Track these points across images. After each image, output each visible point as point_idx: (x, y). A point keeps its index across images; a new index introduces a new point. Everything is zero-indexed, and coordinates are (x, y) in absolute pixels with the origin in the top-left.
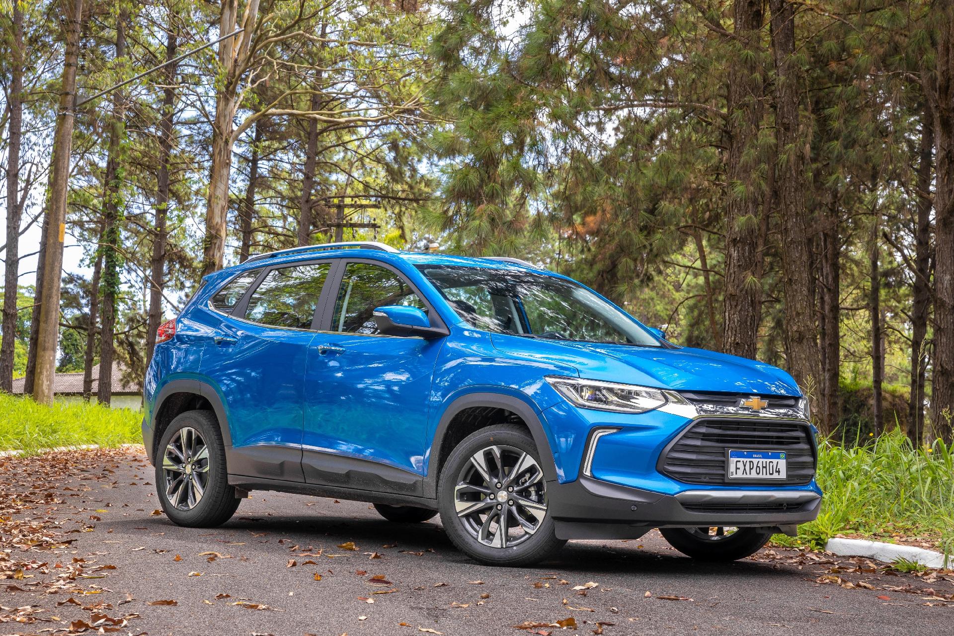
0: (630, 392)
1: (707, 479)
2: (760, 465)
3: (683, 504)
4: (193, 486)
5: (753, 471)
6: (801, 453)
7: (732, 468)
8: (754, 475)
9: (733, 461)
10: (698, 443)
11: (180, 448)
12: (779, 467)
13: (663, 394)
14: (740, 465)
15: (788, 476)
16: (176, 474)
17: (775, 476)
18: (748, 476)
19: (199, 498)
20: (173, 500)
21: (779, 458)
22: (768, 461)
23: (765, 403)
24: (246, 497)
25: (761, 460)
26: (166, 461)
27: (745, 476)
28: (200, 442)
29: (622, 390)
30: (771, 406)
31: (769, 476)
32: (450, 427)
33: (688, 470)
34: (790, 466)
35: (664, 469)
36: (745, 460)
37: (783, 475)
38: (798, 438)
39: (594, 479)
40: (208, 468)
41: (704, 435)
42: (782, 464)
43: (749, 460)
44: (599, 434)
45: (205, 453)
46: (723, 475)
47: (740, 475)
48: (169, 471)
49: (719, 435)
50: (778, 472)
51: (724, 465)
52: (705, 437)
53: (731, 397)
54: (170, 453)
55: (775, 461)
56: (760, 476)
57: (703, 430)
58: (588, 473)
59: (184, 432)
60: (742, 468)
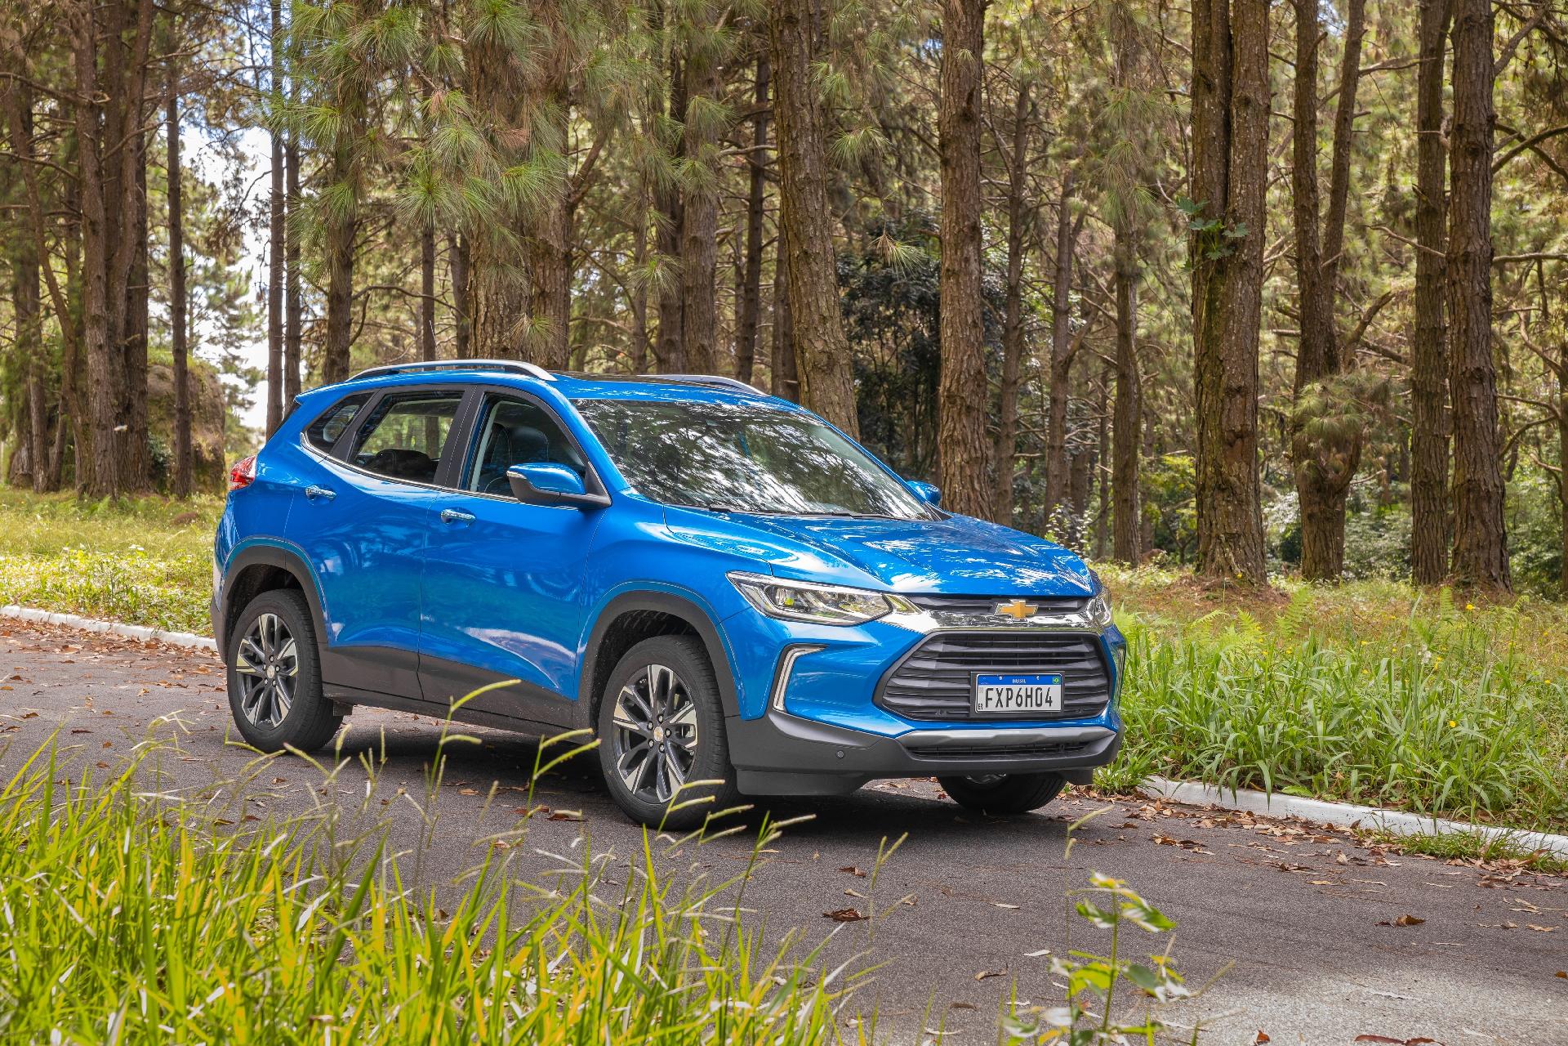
0: (842, 596)
1: (945, 715)
2: (1023, 693)
3: (909, 748)
4: (277, 696)
5: (1012, 703)
6: (1087, 674)
7: (981, 698)
8: (1013, 706)
9: (982, 689)
10: (932, 665)
11: (258, 642)
12: (1052, 696)
13: (885, 599)
14: (993, 695)
15: (1064, 706)
16: (256, 679)
17: (1045, 707)
18: (1005, 709)
19: (285, 712)
20: (252, 716)
21: (1051, 683)
22: (1035, 687)
23: (1034, 607)
24: (350, 713)
25: (1024, 687)
26: (241, 661)
27: (999, 709)
28: (285, 635)
29: (833, 595)
30: (1041, 611)
31: (1035, 708)
32: (607, 635)
33: (917, 703)
34: (1067, 693)
35: (884, 701)
36: (1000, 687)
37: (1056, 706)
38: (1081, 654)
39: (789, 715)
40: (296, 670)
41: (941, 654)
42: (1055, 691)
43: (1005, 687)
44: (796, 653)
45: (290, 650)
46: (967, 708)
47: (992, 707)
48: (245, 675)
49: (963, 654)
50: (1049, 702)
51: (970, 695)
52: (942, 657)
53: (982, 600)
54: (246, 650)
55: (1045, 687)
56: (1023, 708)
57: (940, 648)
58: (780, 707)
59: (264, 620)
60: (995, 699)
